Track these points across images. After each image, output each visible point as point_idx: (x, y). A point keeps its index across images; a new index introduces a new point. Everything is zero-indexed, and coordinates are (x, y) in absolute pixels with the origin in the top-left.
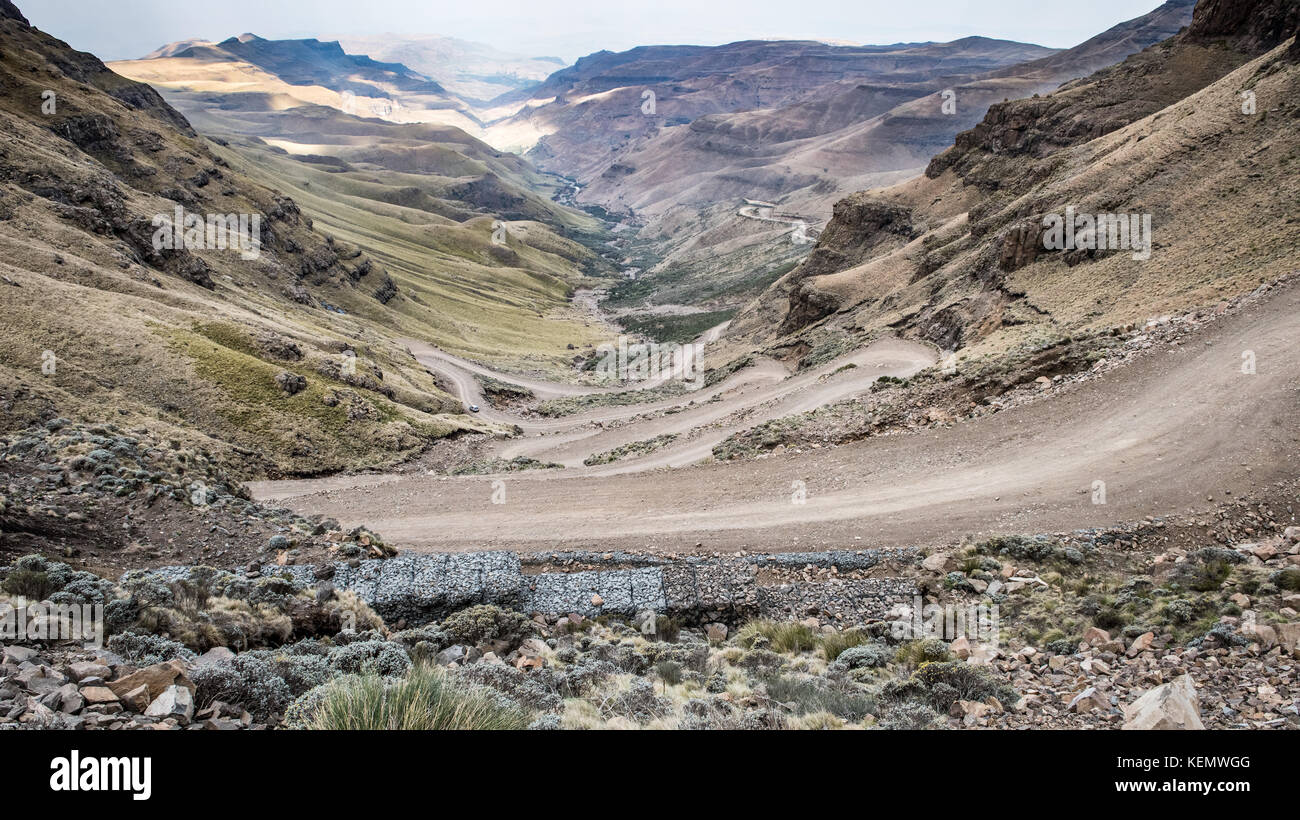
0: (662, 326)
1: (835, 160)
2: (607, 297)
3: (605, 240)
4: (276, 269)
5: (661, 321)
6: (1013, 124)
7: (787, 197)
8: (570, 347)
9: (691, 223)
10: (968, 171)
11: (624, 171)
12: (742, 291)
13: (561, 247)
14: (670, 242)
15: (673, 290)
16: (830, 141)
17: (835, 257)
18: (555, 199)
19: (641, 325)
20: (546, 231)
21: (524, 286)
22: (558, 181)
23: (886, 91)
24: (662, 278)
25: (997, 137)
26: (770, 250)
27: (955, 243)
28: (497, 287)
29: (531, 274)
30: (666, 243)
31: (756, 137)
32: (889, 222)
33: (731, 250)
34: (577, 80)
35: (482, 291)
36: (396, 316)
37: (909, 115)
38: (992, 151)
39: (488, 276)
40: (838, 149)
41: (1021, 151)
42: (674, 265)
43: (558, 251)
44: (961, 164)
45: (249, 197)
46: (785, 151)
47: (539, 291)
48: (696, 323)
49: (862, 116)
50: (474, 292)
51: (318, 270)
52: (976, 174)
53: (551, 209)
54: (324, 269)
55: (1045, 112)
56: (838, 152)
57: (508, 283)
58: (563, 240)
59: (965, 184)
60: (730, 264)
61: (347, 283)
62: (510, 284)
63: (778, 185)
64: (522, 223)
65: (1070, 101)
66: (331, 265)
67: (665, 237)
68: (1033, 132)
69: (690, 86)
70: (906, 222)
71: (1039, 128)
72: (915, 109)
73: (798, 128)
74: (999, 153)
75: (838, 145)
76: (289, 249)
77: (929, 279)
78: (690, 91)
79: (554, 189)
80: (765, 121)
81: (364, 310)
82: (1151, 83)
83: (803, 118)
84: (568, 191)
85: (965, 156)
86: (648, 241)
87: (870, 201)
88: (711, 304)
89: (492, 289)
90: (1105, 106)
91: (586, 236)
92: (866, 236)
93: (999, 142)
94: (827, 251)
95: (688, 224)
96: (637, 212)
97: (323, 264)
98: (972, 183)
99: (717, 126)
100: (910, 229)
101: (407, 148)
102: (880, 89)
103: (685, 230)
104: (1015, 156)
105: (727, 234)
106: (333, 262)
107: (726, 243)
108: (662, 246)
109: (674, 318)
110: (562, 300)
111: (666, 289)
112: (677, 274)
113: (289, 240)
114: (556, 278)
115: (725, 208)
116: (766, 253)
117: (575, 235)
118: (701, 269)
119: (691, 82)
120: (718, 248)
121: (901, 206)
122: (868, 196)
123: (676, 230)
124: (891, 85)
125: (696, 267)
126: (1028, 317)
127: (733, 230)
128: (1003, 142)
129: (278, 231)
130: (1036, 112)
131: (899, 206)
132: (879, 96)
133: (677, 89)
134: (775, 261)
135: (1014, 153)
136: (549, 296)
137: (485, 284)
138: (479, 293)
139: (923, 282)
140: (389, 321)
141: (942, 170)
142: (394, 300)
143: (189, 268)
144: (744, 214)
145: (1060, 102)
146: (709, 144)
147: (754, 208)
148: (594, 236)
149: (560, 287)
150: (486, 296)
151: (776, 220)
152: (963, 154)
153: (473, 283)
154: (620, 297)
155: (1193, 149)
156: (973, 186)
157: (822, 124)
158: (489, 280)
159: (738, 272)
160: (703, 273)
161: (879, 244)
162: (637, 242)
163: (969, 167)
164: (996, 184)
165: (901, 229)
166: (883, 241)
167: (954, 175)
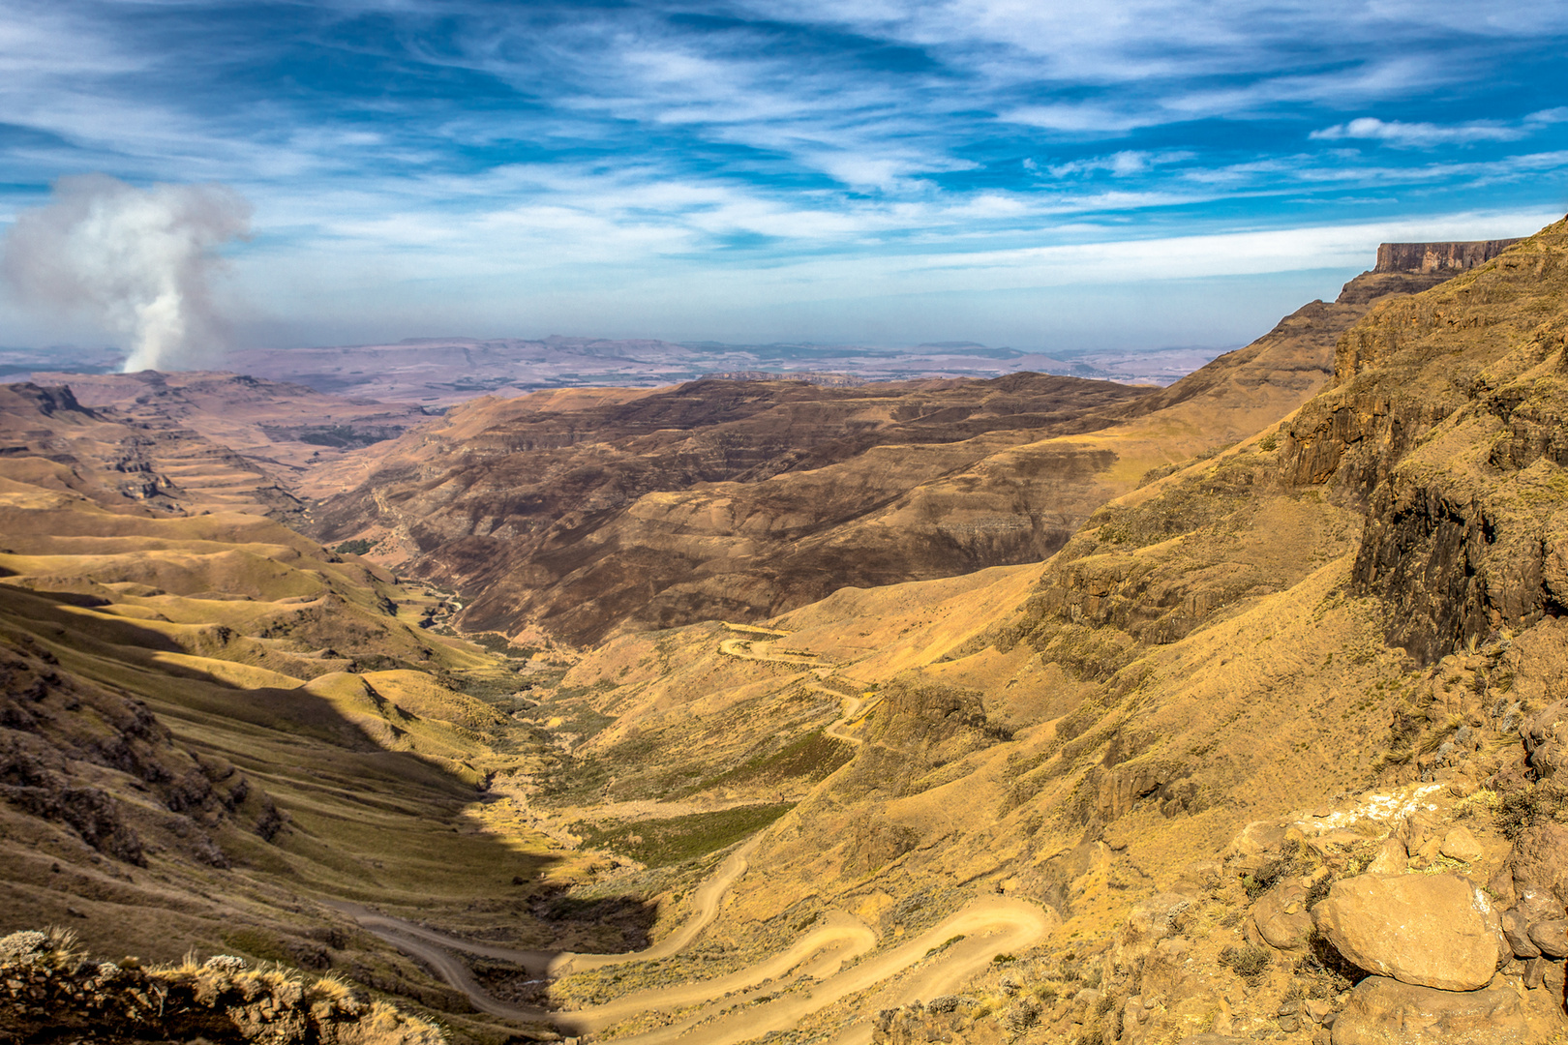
0: (639, 839)
2: (539, 789)
3: (511, 690)
4: (184, 823)
5: (637, 828)
6: (1093, 589)
8: (518, 881)
9: (646, 661)
10: (1046, 644)
13: (454, 709)
14: (617, 691)
15: (638, 775)
17: (894, 756)
18: (426, 624)
19: (605, 837)
20: (427, 686)
21: (413, 779)
22: (428, 595)
24: (618, 754)
25: (1076, 604)
26: (777, 710)
27: (1044, 766)
30: (612, 693)
32: (954, 710)
33: (718, 708)
35: (359, 795)
36: (293, 859)
38: (1072, 621)
39: (360, 766)
41: (1106, 622)
42: (633, 733)
44: (1036, 636)
45: (96, 708)
50: (348, 797)
51: (190, 803)
52: (1057, 649)
53: (424, 644)
54: (199, 802)
55: (1128, 575)
57: (392, 777)
58: (455, 696)
59: (1045, 662)
60: (719, 731)
61: (226, 819)
64: (390, 672)
65: (1155, 562)
66: (206, 796)
67: (607, 684)
68: (1116, 599)
70: (978, 710)
71: (1123, 594)
74: (1080, 623)
76: (152, 777)
77: (1022, 813)
79: (422, 609)
81: (253, 858)
82: (1243, 542)
84: (444, 609)
85: (1039, 627)
86: (583, 691)
87: (929, 683)
88: (704, 800)
89: (369, 789)
90: (1195, 569)
91: (484, 684)
93: (1079, 609)
94: (881, 749)
95: (642, 663)
97: (198, 794)
98: (1053, 660)
100: (984, 719)
101: (195, 557)
103: (637, 672)
104: (1099, 627)
105: (706, 684)
106: (209, 791)
107: (709, 698)
108: (606, 697)
109: (655, 823)
111: (629, 772)
112: (640, 748)
113: (152, 766)
115: (696, 638)
116: (772, 713)
117: (468, 685)
118: (676, 739)
120: (698, 706)
121: (970, 690)
122: (927, 674)
125: (667, 736)
126: (1131, 880)
127: (714, 675)
128: (1084, 609)
129: (137, 754)
130: (1117, 575)
131: (967, 689)
134: (786, 727)
135: (1097, 624)
137: (357, 781)
139: (1014, 815)
140: (287, 870)
141: (1014, 643)
142: (280, 834)
143: (125, 846)
144: (729, 651)
147: (743, 641)
148: (496, 684)
150: (367, 803)
152: (1036, 623)
153: (341, 781)
154: (562, 788)
155: (1270, 689)
156: (1054, 663)
158: (362, 775)
159: (734, 746)
160: (681, 747)
161: (946, 738)
162: (564, 693)
163: (1047, 640)
164: (1081, 662)
165: (973, 719)
166: (951, 734)
167: (1030, 648)
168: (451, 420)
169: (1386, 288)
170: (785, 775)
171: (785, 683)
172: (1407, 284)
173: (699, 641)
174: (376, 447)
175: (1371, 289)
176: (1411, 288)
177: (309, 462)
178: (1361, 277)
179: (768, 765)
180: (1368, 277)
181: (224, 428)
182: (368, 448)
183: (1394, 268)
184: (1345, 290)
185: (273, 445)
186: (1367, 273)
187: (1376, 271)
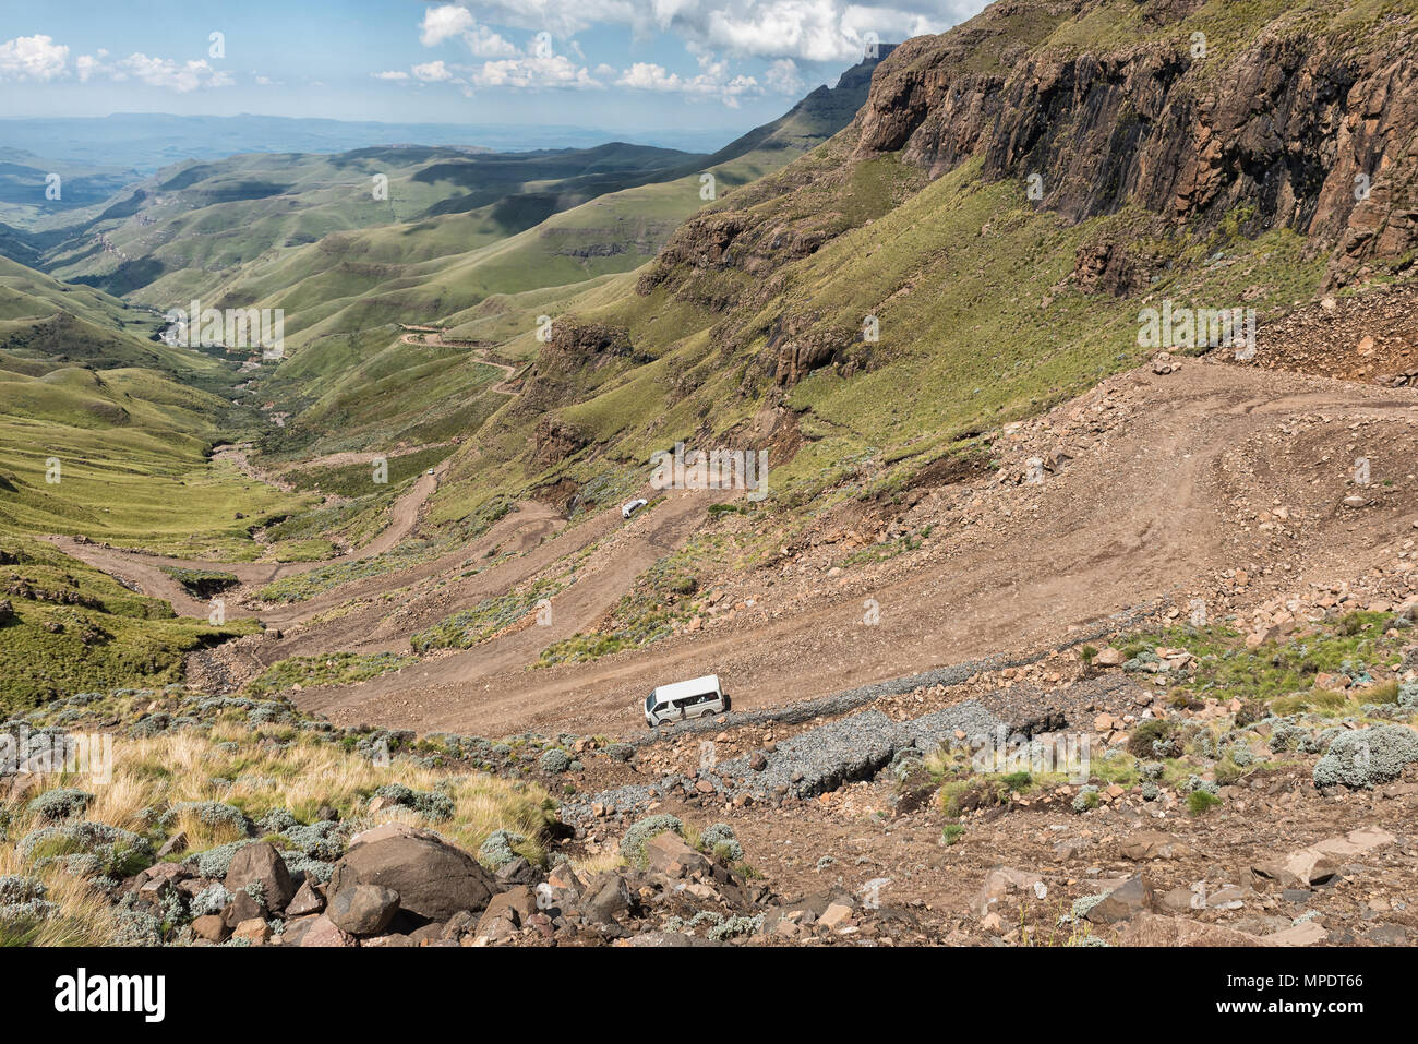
0: (342, 479)
2: (258, 451)
3: (232, 383)
5: (340, 472)
6: (717, 239)
7: (451, 320)
8: (239, 517)
9: (341, 356)
10: (679, 287)
11: (241, 300)
13: (182, 397)
16: (487, 255)
17: (557, 384)
18: (156, 338)
19: (315, 480)
20: (156, 379)
21: (144, 449)
22: (154, 316)
25: (703, 253)
27: (703, 363)
28: (110, 453)
29: (151, 433)
31: (400, 254)
32: (607, 344)
34: (162, 196)
35: (92, 461)
38: (699, 267)
39: (92, 441)
40: (496, 264)
41: (728, 265)
43: (177, 402)
44: (671, 281)
46: (438, 268)
47: (166, 452)
52: (688, 289)
53: (154, 352)
55: (745, 226)
56: (497, 269)
58: (182, 387)
59: (679, 301)
62: (124, 448)
63: (436, 307)
64: (121, 371)
68: (735, 246)
69: (308, 199)
70: (626, 342)
71: (741, 242)
74: (707, 268)
75: (495, 260)
78: (310, 205)
79: (152, 326)
85: (675, 272)
86: (291, 380)
87: (583, 323)
88: (397, 447)
89: (104, 457)
91: (204, 380)
92: (586, 359)
93: (705, 257)
95: (338, 357)
98: (685, 299)
99: (352, 244)
100: (631, 349)
103: (334, 364)
104: (723, 270)
105: (392, 366)
108: (312, 383)
109: (355, 467)
110: (199, 461)
111: (332, 434)
114: (186, 435)
117: (192, 380)
119: (309, 195)
121: (618, 327)
123: (324, 366)
126: (827, 431)
128: (709, 257)
130: (738, 226)
131: (614, 327)
133: (294, 203)
135: (723, 267)
136: (183, 458)
137: (92, 451)
138: (89, 464)
139: (684, 404)
141: (652, 288)
144: (407, 342)
145: (757, 215)
146: (346, 265)
147: (416, 335)
148: (217, 380)
149: (193, 445)
150: (102, 467)
151: (447, 346)
153: (75, 452)
154: (275, 449)
156: (687, 302)
158: (97, 446)
164: (709, 298)
165: (622, 350)
167: (666, 290)
173: (382, 339)
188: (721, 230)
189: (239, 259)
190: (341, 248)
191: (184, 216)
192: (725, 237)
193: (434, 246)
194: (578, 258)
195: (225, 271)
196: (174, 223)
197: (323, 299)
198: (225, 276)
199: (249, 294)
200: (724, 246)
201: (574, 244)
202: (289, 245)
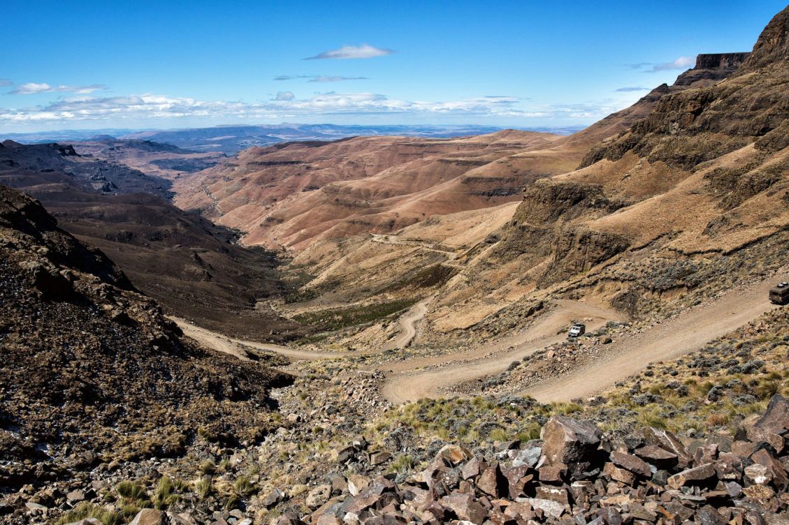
0: (340, 317)
1: (431, 207)
5: (338, 313)
6: (690, 108)
7: (403, 231)
8: (274, 333)
9: (332, 252)
10: (650, 151)
11: (275, 221)
12: (400, 288)
14: (319, 265)
15: (335, 294)
16: (423, 195)
23: (458, 163)
24: (322, 287)
30: (316, 266)
31: (369, 195)
32: (580, 199)
33: (374, 265)
34: (237, 165)
37: (477, 176)
38: (670, 133)
40: (430, 200)
41: (702, 129)
42: (330, 278)
44: (641, 147)
46: (392, 204)
48: (370, 312)
49: (443, 180)
52: (661, 151)
56: (430, 202)
59: (651, 161)
60: (377, 273)
63: (391, 226)
68: (708, 113)
69: (317, 165)
70: (600, 197)
71: (715, 108)
72: (481, 172)
73: (398, 189)
74: (677, 134)
75: (430, 197)
78: (318, 169)
80: (376, 184)
83: (402, 182)
85: (644, 139)
86: (301, 266)
88: (375, 299)
93: (676, 125)
95: (330, 253)
96: (288, 249)
98: (658, 159)
99: (341, 189)
102: (454, 161)
103: (329, 257)
104: (696, 134)
105: (367, 255)
107: (368, 261)
108: (314, 268)
109: (348, 311)
111: (329, 294)
112: (333, 284)
116: (405, 264)
118: (353, 279)
119: (318, 163)
120: (362, 265)
123: (321, 258)
124: (460, 159)
125: (348, 278)
127: (370, 251)
128: (681, 124)
130: (709, 97)
132: (453, 165)
133: (308, 168)
135: (694, 132)
136: (238, 302)
141: (623, 153)
146: (337, 200)
151: (403, 243)
152: (640, 139)
156: (659, 162)
157: (415, 185)
159: (385, 278)
160: (357, 281)
161: (576, 217)
162: (293, 268)
163: (651, 148)
164: (684, 158)
165: (596, 203)
166: (579, 215)
167: (637, 155)
168: (238, 157)
169: (700, 77)
170: (421, 286)
171: (410, 252)
172: (711, 75)
173: (359, 242)
174: (205, 171)
175: (692, 77)
176: (714, 77)
177: (176, 178)
178: (687, 72)
179: (411, 282)
180: (691, 72)
181: (139, 164)
182: (202, 172)
183: (703, 67)
184: (678, 78)
185: (160, 170)
186: (690, 70)
187: (696, 68)
188: (695, 100)
189: (275, 200)
190: (335, 191)
191: (248, 176)
192: (699, 106)
193: (391, 190)
194: (486, 197)
195: (268, 206)
196: (243, 180)
197: (322, 221)
198: (267, 209)
199: (280, 218)
200: (697, 113)
201: (481, 187)
202: (304, 191)
